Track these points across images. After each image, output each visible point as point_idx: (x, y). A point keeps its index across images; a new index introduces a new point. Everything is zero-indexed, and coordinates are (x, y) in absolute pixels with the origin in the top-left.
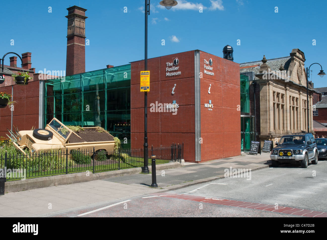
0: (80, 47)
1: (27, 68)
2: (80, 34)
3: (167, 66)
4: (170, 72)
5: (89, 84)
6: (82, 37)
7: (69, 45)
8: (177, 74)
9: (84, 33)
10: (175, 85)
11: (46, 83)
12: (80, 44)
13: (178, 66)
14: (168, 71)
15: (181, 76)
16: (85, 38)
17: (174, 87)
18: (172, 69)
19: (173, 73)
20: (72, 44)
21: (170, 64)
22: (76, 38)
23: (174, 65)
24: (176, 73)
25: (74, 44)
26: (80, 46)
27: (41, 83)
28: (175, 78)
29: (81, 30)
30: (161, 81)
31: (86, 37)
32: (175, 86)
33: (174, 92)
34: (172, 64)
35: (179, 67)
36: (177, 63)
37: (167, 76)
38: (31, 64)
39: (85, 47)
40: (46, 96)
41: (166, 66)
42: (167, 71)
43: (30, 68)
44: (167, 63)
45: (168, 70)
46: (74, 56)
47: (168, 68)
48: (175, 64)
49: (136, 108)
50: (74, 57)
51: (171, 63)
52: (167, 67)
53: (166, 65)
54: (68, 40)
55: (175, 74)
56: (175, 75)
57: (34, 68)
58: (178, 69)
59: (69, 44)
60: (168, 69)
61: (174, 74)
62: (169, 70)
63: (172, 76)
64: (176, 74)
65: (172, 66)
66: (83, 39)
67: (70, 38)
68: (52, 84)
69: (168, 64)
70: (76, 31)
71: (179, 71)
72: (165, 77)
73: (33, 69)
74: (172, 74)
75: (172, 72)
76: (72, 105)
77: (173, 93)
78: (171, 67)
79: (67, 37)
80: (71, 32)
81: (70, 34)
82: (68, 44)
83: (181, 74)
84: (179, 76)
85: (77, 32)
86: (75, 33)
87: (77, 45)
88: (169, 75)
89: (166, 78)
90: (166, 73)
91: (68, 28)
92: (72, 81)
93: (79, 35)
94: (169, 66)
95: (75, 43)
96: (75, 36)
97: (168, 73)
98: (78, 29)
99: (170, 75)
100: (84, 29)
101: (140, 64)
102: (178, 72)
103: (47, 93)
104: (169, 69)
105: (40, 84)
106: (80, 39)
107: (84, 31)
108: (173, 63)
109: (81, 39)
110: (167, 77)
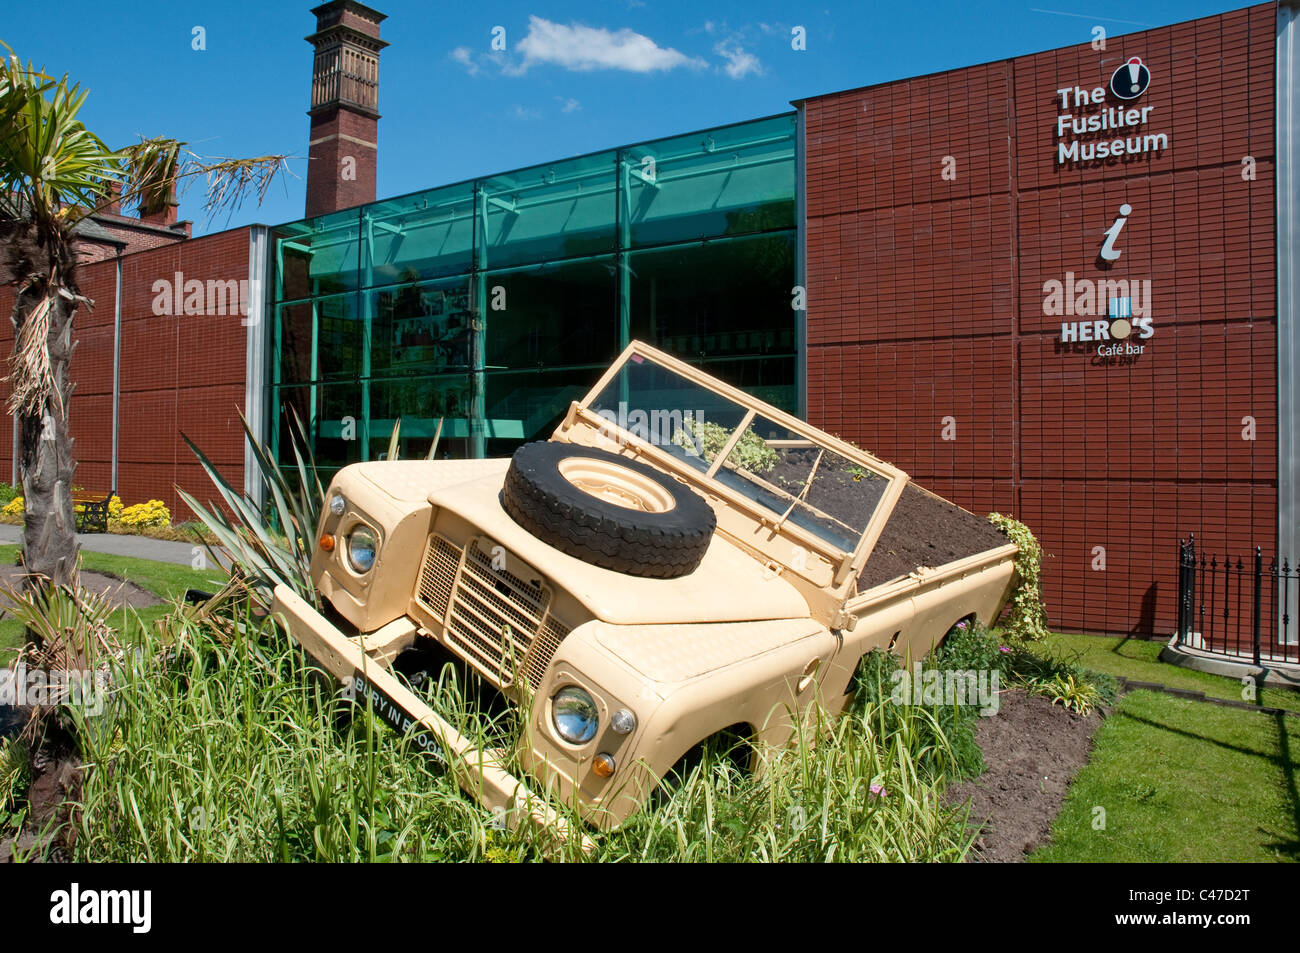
0: (358, 151)
1: (162, 222)
2: (361, 102)
3: (1065, 105)
4: (1087, 138)
5: (504, 239)
6: (365, 115)
7: (317, 142)
8: (1138, 150)
9: (372, 99)
10: (1126, 209)
11: (280, 240)
12: (357, 141)
13: (1148, 104)
14: (1069, 136)
15: (1162, 160)
16: (376, 120)
17: (1120, 223)
18: (1100, 120)
19: (1106, 144)
20: (331, 137)
21: (1085, 93)
22: (344, 117)
23: (1111, 101)
24: (1129, 141)
25: (336, 140)
26: (359, 146)
27: (255, 240)
28: (1119, 170)
29: (365, 90)
30: (1020, 191)
31: (379, 117)
32: (1123, 217)
33: (1115, 248)
34: (1098, 94)
35: (1151, 108)
36: (1135, 89)
37: (1062, 161)
38: (176, 206)
39: (375, 151)
40: (279, 297)
41: (1055, 107)
42: (1061, 133)
43: (172, 223)
44: (1064, 92)
45: (1069, 131)
46: (336, 183)
47: (1070, 116)
48: (1121, 92)
49: (841, 344)
50: (336, 188)
51: (1090, 92)
52: (1061, 112)
53: (1059, 102)
54: (314, 124)
55: (1125, 149)
56: (1123, 155)
57: (189, 220)
58: (1144, 120)
59: (317, 138)
60: (1068, 125)
61: (1113, 148)
62: (1076, 131)
63: (1097, 163)
64: (1130, 151)
65: (1097, 104)
66: (370, 122)
67: (323, 116)
68: (304, 248)
69: (1071, 96)
70: (345, 91)
71: (1156, 131)
72: (1051, 169)
73: (183, 225)
74: (1099, 149)
75: (1099, 139)
76: (399, 342)
77: (1108, 253)
78: (1092, 109)
79: (308, 113)
80: (324, 95)
81: (323, 102)
82: (312, 139)
83: (1165, 145)
84: (1148, 159)
85: (349, 94)
86: (343, 99)
87: (349, 142)
88: (1076, 159)
89: (1055, 172)
90: (1056, 144)
91: (314, 81)
92: (409, 226)
93: (356, 107)
94: (1078, 104)
95: (342, 136)
96: (341, 111)
97: (1069, 143)
98: (354, 83)
99: (1084, 157)
100: (376, 87)
101: (864, 103)
102: (1146, 139)
103: (284, 286)
104: (1075, 121)
105: (253, 245)
106: (361, 120)
107: (373, 93)
108: (1108, 89)
109: (363, 123)
110: (1064, 164)
